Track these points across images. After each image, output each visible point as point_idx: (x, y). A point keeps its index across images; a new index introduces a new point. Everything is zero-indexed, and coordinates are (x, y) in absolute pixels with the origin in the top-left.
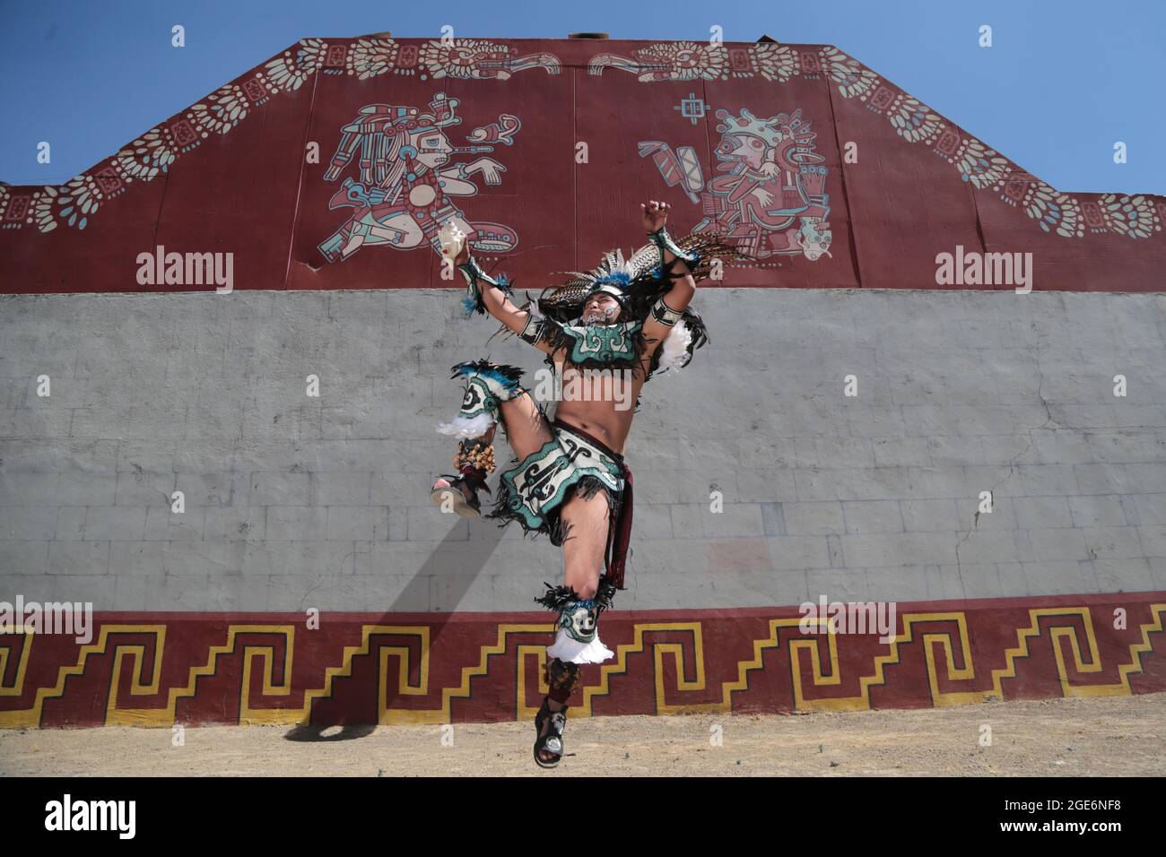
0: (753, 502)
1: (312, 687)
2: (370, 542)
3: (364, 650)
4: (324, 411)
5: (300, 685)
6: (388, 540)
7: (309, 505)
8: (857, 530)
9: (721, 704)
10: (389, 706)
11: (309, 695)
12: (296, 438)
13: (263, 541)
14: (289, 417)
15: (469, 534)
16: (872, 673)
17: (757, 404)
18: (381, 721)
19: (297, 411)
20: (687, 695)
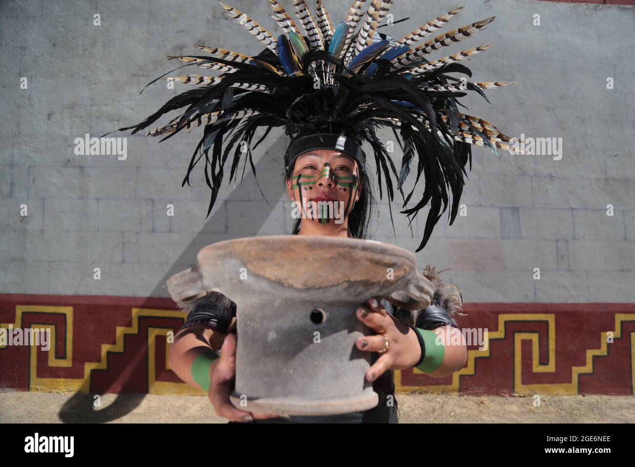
0: (492, 206)
1: (90, 361)
2: (137, 233)
3: (134, 330)
4: (93, 108)
5: (80, 358)
6: (153, 231)
7: (82, 198)
8: (584, 236)
9: (450, 387)
10: (158, 378)
11: (88, 367)
12: (68, 135)
13: (42, 230)
14: (61, 114)
15: (227, 228)
16: (583, 363)
17: (503, 113)
18: (151, 390)
19: (68, 108)
20: (421, 378)
